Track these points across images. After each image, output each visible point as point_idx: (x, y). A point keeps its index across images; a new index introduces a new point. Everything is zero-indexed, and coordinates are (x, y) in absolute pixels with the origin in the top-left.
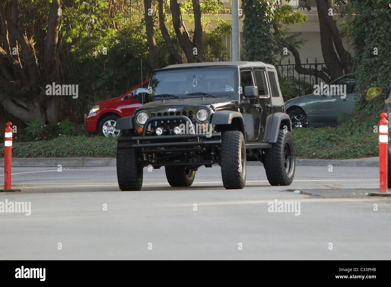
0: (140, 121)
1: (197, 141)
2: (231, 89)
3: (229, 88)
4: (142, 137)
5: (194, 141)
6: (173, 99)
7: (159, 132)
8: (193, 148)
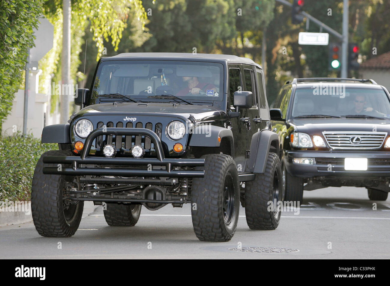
0: (79, 133)
1: (167, 169)
2: (215, 93)
3: (211, 93)
4: (82, 157)
5: (161, 170)
6: (128, 101)
7: (109, 151)
8: (160, 179)
